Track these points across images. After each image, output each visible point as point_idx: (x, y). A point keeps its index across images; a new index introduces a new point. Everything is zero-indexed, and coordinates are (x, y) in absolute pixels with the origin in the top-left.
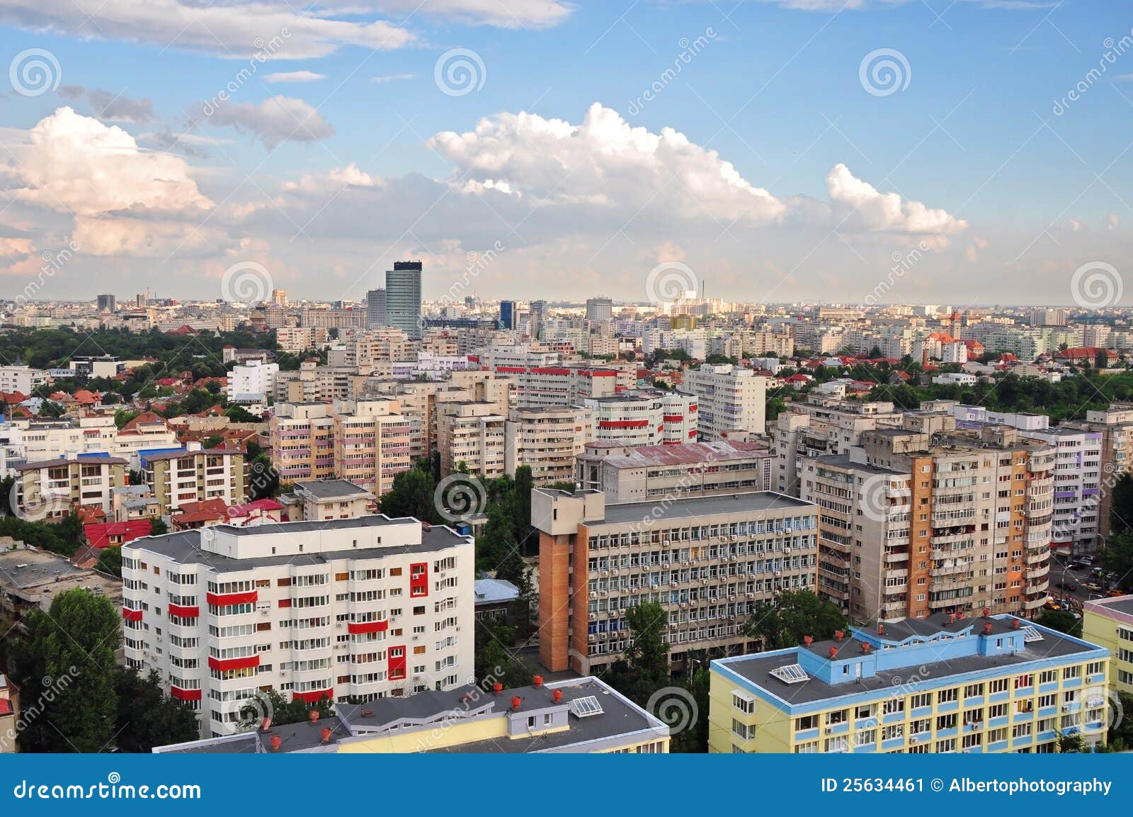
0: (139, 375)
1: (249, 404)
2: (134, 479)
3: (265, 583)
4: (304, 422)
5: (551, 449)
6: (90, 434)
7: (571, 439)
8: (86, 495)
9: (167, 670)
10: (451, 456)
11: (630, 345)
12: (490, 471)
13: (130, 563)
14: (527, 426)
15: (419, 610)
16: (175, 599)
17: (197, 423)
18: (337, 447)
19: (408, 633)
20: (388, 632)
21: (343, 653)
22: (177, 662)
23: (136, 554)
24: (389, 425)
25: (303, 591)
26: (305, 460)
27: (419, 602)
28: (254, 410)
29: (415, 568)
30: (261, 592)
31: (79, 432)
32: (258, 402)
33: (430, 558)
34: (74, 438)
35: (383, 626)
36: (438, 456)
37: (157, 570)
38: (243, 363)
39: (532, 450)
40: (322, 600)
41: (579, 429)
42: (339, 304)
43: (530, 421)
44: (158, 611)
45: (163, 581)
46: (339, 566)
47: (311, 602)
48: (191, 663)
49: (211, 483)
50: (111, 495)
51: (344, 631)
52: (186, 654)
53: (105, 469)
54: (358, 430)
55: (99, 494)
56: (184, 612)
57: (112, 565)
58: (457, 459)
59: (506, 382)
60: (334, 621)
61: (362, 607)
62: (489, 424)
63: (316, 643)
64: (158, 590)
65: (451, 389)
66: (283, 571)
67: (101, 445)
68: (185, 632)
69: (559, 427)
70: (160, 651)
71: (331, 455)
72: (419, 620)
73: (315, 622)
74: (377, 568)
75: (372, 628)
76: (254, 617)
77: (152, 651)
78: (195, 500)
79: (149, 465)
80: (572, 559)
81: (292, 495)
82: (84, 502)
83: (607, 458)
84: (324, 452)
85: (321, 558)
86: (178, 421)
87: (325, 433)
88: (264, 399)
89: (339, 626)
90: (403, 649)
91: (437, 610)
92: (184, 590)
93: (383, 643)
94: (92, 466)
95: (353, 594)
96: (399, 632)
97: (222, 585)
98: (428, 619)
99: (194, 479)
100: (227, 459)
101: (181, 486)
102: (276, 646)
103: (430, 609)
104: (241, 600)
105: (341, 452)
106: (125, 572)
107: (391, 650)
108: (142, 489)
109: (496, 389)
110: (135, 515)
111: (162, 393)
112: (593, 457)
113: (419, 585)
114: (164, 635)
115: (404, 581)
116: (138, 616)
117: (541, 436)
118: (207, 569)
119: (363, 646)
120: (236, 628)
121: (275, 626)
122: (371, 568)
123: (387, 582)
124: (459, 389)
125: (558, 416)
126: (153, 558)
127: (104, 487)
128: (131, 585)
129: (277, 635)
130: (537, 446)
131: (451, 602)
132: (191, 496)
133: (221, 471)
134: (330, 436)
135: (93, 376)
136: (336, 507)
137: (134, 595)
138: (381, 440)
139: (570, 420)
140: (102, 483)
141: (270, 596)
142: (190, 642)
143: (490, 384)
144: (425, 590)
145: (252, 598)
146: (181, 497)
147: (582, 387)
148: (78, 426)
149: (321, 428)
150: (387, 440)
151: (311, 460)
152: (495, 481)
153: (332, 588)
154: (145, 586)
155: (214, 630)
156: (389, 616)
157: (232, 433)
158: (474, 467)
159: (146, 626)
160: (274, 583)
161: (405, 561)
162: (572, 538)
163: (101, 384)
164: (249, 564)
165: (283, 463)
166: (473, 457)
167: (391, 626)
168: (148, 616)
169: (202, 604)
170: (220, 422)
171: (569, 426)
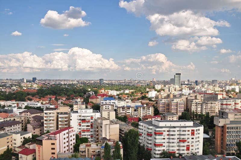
0: (132, 93)
1: (152, 98)
2: (135, 110)
3: (165, 131)
4: (164, 102)
5: (211, 109)
6: (127, 102)
7: (215, 107)
8: (127, 113)
9: (146, 144)
10: (191, 109)
11: (222, 89)
12: (199, 112)
13: (140, 125)
14: (206, 104)
15: (192, 138)
16: (148, 132)
17: (143, 101)
18: (170, 107)
19: (190, 142)
20: (187, 142)
21: (178, 145)
22: (148, 143)
23: (141, 124)
24: (180, 103)
25: (172, 133)
26: (164, 109)
27: (193, 137)
28: (153, 99)
29: (192, 130)
30: (164, 133)
31: (126, 102)
32: (154, 98)
33: (195, 129)
34: (125, 103)
35: (186, 141)
36: (188, 109)
37: (145, 127)
38: (151, 91)
39: (207, 109)
40: (175, 135)
41: (217, 105)
42: (164, 81)
43: (207, 103)
44: (145, 134)
45: (146, 129)
46: (178, 129)
47: (173, 135)
48: (150, 144)
49: (148, 112)
50: (131, 113)
51: (178, 141)
52: (150, 142)
53: (130, 108)
54: (174, 104)
55: (129, 113)
56: (149, 135)
57: (137, 126)
58: (192, 110)
59: (201, 96)
60: (177, 139)
61: (182, 137)
62: (199, 104)
63: (173, 143)
64: (145, 130)
65: (190, 97)
66: (168, 129)
67: (129, 104)
68: (150, 138)
69: (213, 104)
70: (145, 141)
71: (169, 108)
72: (193, 140)
73: (173, 139)
74: (185, 130)
75: (184, 141)
76: (163, 137)
77: (143, 141)
78: (145, 115)
79: (138, 108)
80: (223, 131)
81: (163, 115)
82: (127, 114)
83: (225, 111)
84: (168, 107)
85: (174, 127)
86: (140, 101)
87: (168, 104)
88: (155, 98)
89: (177, 140)
90: (189, 145)
91: (196, 139)
92: (150, 131)
93: (186, 144)
94: (129, 108)
95: (180, 134)
96: (189, 142)
97: (157, 131)
98: (194, 140)
99: (145, 111)
100: (151, 108)
101: (143, 112)
102: (166, 143)
103: (195, 138)
104: (161, 134)
105: (171, 107)
106: (139, 127)
107: (187, 145)
108: (136, 112)
109: (199, 97)
110: (135, 117)
111: (136, 96)
112: (222, 111)
113: (193, 134)
114: (146, 138)
115: (190, 133)
116: (141, 135)
117: (209, 106)
118: (155, 128)
119: (182, 144)
120: (159, 138)
121: (166, 139)
122: (184, 130)
123: (187, 133)
124: (192, 97)
125: (213, 102)
126: (144, 125)
127: (130, 112)
128: (140, 129)
129: (166, 140)
130: (208, 108)
131: (199, 137)
132: (144, 114)
133: (150, 110)
134: (169, 104)
135: (125, 93)
136: (171, 118)
137: (141, 131)
138: (178, 106)
139: (215, 103)
140: (130, 111)
141: (165, 133)
142: (150, 140)
143: (198, 96)
144: (194, 135)
145: (162, 133)
146: (143, 114)
147: (216, 97)
148: (125, 101)
149: (167, 103)
150: (180, 106)
151: (165, 109)
152: (200, 115)
153: (177, 133)
154: (142, 129)
155: (155, 138)
156: (187, 139)
157: (150, 103)
158: (195, 111)
159: (142, 136)
160: (166, 131)
161: (190, 129)
162: (223, 127)
163: (127, 94)
164: (162, 127)
165: (160, 109)
166: (195, 110)
167: (187, 141)
168: (143, 135)
169: (153, 134)
170: (148, 101)
171: (215, 104)
